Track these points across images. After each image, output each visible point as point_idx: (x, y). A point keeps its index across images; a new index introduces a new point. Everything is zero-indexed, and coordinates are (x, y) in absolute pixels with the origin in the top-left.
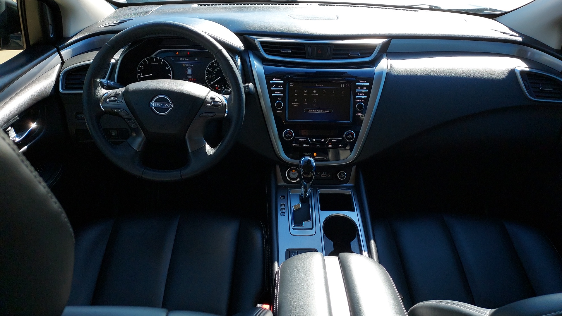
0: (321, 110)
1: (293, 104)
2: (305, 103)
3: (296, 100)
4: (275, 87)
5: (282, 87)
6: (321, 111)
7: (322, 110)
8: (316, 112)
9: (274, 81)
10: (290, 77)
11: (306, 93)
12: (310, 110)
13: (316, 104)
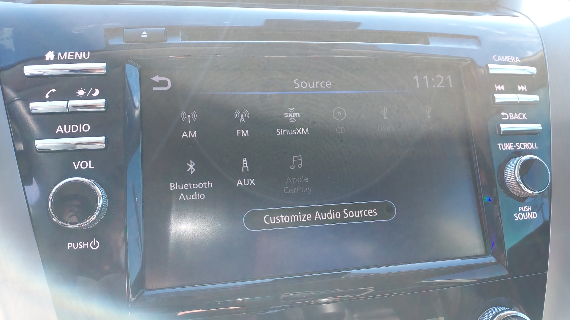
0: (336, 209)
1: (179, 192)
2: (245, 176)
3: (191, 167)
4: (53, 98)
5: (97, 93)
6: (337, 215)
7: (340, 209)
8: (307, 223)
9: (49, 62)
10: (144, 40)
11: (244, 127)
12: (273, 214)
13: (306, 179)
